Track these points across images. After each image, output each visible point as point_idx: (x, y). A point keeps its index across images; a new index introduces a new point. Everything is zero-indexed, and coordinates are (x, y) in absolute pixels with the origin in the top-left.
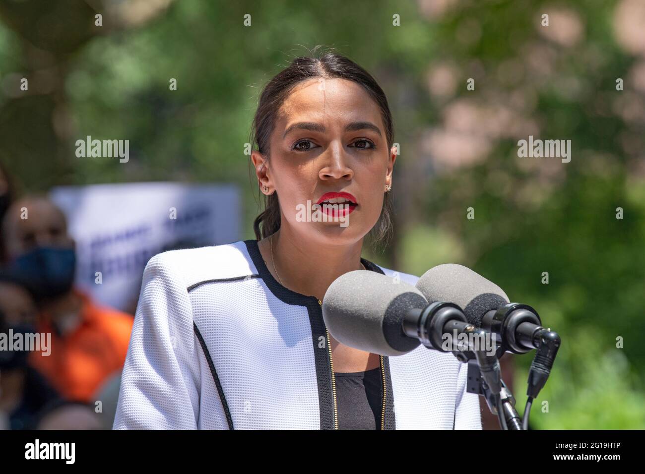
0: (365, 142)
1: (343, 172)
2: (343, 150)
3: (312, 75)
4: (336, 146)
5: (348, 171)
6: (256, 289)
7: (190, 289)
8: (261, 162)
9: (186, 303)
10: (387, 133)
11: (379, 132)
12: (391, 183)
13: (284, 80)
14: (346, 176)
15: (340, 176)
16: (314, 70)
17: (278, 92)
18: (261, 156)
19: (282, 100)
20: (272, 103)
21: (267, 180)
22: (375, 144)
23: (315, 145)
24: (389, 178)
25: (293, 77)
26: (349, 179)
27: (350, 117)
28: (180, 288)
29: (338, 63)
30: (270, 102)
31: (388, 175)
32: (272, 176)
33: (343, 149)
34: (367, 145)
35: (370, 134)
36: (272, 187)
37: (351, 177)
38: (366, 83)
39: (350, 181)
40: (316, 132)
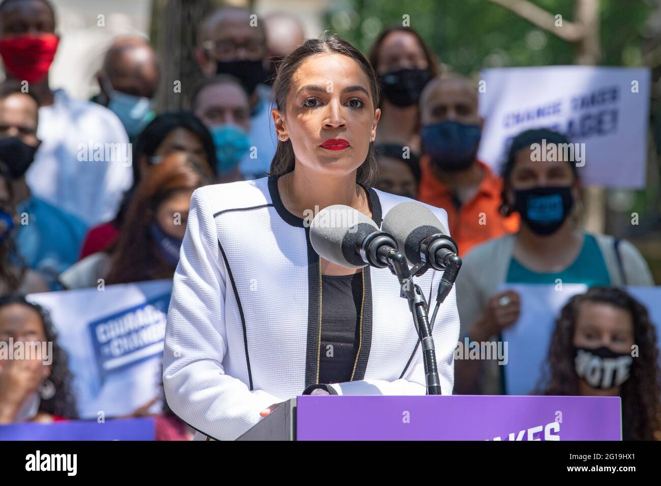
0: (356, 102)
1: (340, 122)
2: (341, 106)
3: (319, 51)
4: (335, 103)
5: (344, 122)
6: (266, 216)
7: (215, 216)
8: (279, 117)
9: (212, 225)
10: (373, 97)
11: (368, 94)
12: (375, 135)
13: (298, 55)
14: (342, 126)
15: (337, 125)
16: (320, 48)
17: (294, 63)
18: (279, 112)
19: (296, 69)
20: (289, 71)
21: (283, 130)
22: (365, 103)
23: (320, 103)
24: (374, 132)
25: (305, 53)
26: (344, 128)
27: (346, 82)
28: (208, 213)
29: (338, 43)
30: (286, 71)
31: (373, 129)
32: (287, 127)
33: (340, 104)
34: (359, 104)
35: (361, 94)
36: (287, 135)
37: (346, 126)
38: (359, 59)
39: (346, 129)
40: (320, 92)
